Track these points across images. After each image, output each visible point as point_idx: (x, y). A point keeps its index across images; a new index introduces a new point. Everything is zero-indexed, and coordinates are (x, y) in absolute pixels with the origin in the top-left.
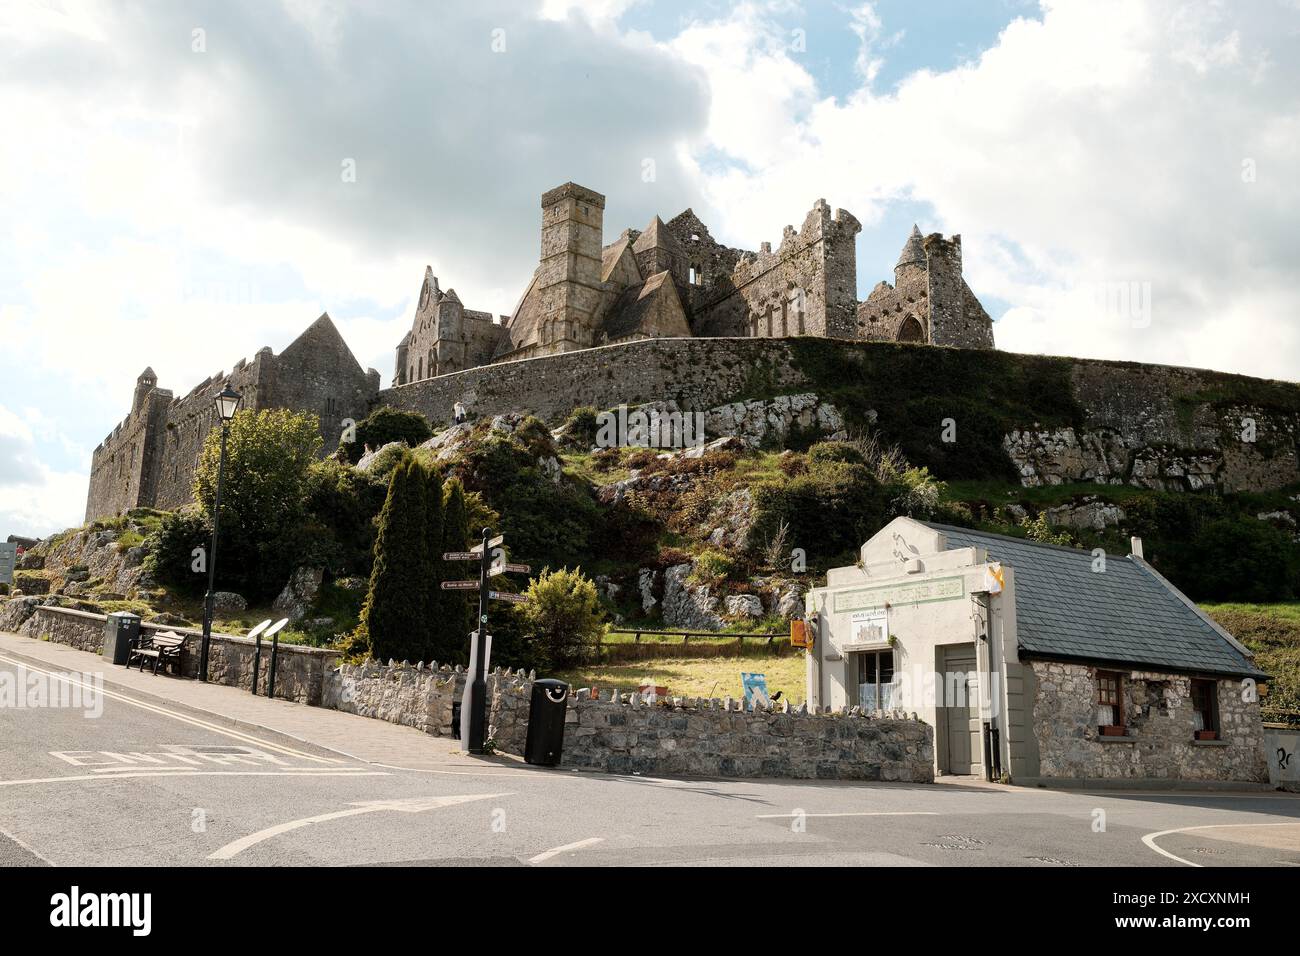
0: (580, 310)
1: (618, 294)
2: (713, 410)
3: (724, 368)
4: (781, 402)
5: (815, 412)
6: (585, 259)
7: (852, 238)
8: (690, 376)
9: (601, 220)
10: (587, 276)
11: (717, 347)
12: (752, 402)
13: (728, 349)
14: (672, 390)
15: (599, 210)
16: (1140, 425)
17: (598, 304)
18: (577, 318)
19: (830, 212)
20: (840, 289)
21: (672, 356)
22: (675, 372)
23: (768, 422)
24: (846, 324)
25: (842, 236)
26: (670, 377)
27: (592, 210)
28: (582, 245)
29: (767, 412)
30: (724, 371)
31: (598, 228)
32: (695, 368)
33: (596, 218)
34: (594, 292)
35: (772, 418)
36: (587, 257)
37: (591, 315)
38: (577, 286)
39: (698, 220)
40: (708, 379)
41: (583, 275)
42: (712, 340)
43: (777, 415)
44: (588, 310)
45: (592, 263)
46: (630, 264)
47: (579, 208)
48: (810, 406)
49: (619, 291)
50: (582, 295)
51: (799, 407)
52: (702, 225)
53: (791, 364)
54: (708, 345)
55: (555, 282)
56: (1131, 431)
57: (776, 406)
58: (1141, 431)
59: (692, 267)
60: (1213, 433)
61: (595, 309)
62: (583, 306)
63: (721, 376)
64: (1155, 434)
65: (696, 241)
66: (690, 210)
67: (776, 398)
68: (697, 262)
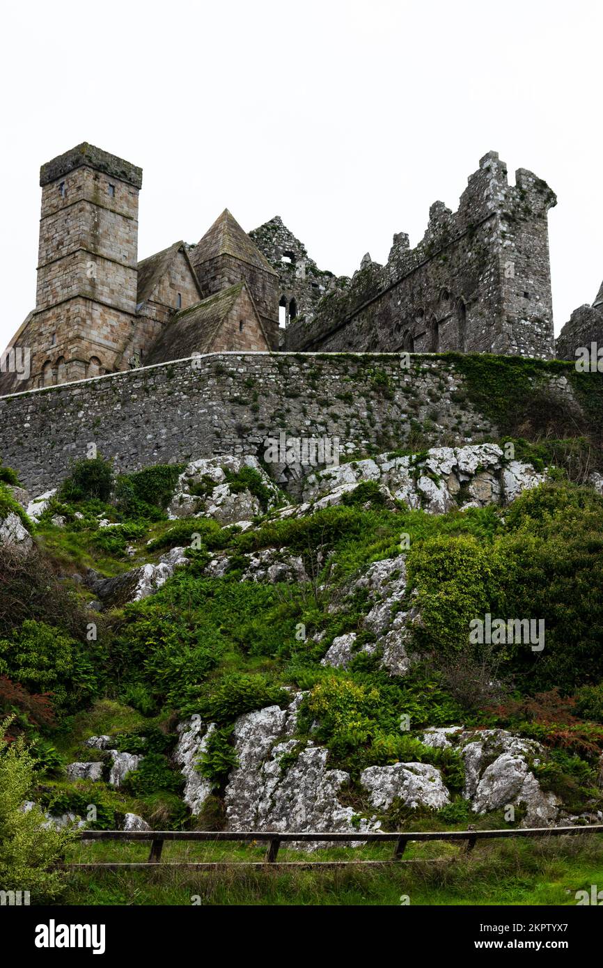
0: (100, 345)
1: (163, 324)
2: (321, 474)
3: (341, 404)
4: (441, 457)
5: (498, 475)
6: (110, 264)
7: (542, 217)
8: (282, 416)
9: (136, 206)
10: (112, 291)
11: (326, 367)
12: (390, 458)
13: (346, 370)
14: (251, 439)
15: (132, 190)
17: (130, 338)
18: (95, 358)
19: (505, 172)
20: (526, 295)
21: (249, 385)
22: (255, 410)
23: (418, 491)
24: (537, 351)
25: (527, 211)
26: (246, 417)
27: (123, 189)
28: (104, 241)
29: (415, 477)
30: (340, 409)
31: (131, 219)
32: (292, 403)
33: (128, 201)
34: (123, 318)
35: (425, 484)
36: (114, 261)
37: (120, 353)
38: (96, 306)
39: (289, 234)
40: (313, 422)
41: (106, 289)
42: (318, 357)
43: (435, 480)
44: (115, 346)
45: (122, 270)
46: (183, 278)
47: (100, 185)
48: (491, 466)
49: (165, 319)
50: (104, 321)
51: (472, 467)
52: (296, 241)
53: (455, 399)
54: (311, 365)
55: (59, 299)
57: (432, 463)
59: (283, 303)
61: (126, 345)
62: (106, 338)
63: (335, 417)
65: (288, 264)
66: (278, 219)
67: (432, 451)
68: (289, 296)
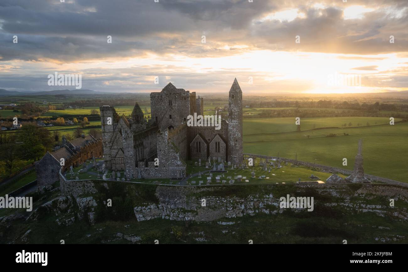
16: (175, 202)
33: (110, 113)
38: (105, 133)
56: (173, 204)
58: (175, 204)
60: (195, 205)
64: (179, 205)
